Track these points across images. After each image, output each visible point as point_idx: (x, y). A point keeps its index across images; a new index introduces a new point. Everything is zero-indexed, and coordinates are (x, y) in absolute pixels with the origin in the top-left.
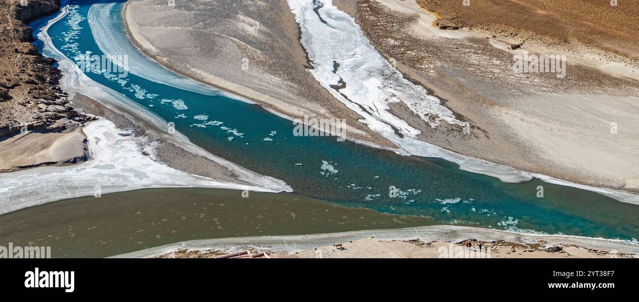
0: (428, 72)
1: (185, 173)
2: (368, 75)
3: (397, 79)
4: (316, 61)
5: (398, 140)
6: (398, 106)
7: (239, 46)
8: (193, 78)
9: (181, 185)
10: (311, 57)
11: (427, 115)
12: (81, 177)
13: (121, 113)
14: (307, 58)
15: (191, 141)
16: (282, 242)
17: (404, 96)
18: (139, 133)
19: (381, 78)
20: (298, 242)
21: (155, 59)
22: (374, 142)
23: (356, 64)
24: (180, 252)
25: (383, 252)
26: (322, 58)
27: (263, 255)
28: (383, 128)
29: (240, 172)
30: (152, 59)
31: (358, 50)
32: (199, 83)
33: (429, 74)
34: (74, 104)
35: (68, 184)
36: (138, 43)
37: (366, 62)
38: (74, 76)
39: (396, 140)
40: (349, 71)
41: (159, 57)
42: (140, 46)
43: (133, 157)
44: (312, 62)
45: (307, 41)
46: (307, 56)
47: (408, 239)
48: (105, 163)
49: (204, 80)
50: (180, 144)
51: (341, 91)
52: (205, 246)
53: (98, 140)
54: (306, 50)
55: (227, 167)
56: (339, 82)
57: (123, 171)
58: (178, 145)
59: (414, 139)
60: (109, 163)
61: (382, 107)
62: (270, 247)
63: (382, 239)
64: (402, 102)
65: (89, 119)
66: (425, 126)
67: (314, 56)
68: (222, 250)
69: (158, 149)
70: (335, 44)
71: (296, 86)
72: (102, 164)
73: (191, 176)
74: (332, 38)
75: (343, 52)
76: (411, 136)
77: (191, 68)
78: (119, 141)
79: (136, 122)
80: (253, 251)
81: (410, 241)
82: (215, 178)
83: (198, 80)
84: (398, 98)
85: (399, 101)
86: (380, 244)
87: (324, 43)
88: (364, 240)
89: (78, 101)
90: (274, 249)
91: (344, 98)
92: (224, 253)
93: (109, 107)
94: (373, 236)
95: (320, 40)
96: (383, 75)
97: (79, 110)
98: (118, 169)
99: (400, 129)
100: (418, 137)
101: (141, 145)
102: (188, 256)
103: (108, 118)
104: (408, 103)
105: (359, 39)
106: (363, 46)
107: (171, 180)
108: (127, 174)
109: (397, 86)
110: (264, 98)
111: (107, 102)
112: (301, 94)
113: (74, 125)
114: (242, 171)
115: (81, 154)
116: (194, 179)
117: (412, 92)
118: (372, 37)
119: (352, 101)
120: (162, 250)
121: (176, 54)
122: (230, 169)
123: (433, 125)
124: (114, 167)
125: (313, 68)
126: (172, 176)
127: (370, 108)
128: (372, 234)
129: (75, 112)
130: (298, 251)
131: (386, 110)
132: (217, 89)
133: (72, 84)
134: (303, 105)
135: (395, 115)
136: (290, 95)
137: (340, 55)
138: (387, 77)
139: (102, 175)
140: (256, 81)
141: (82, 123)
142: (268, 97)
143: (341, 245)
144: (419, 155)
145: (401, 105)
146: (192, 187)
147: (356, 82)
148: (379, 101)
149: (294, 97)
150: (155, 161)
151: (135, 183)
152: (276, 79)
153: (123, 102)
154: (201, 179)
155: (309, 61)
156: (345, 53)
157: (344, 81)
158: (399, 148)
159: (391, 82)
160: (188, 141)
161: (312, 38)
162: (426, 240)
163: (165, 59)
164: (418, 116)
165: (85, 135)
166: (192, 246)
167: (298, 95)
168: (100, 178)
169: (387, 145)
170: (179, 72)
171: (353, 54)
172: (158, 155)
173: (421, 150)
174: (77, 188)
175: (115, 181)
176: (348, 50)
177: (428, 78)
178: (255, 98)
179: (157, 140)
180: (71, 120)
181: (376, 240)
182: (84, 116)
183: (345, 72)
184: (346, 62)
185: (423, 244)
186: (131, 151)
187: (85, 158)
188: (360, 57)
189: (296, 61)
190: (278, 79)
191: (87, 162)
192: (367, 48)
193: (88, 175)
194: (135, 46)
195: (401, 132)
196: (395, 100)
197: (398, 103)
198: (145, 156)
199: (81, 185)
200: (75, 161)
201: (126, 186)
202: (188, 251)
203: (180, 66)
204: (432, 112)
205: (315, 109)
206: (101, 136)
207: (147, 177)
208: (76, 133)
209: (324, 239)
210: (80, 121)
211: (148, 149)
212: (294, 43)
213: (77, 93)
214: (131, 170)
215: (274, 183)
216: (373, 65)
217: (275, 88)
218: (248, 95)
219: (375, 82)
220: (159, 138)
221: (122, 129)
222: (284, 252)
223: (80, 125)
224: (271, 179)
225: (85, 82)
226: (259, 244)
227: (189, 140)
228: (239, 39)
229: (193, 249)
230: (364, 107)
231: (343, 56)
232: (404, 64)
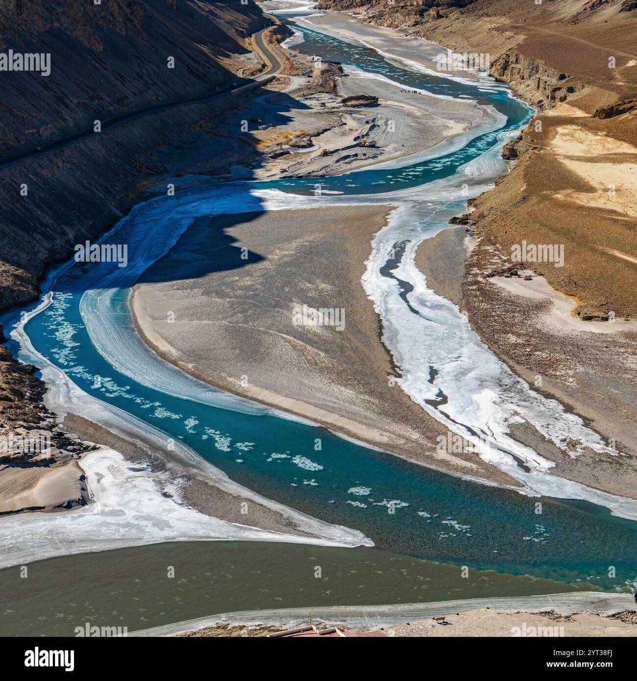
0: (565, 380)
1: (223, 521)
2: (479, 385)
3: (521, 391)
4: (405, 366)
5: (523, 475)
6: (522, 428)
7: (294, 347)
8: (231, 391)
9: (218, 538)
10: (397, 361)
11: (563, 440)
12: (79, 527)
13: (132, 440)
14: (392, 362)
15: (230, 478)
16: (361, 615)
17: (531, 414)
18: (158, 466)
19: (498, 389)
20: (382, 615)
21: (176, 365)
22: (488, 478)
23: (462, 370)
24: (219, 627)
25: (503, 628)
26: (413, 362)
27: (334, 631)
28: (501, 459)
29: (299, 520)
30: (173, 366)
31: (465, 351)
32: (240, 398)
33: (567, 383)
34: (65, 428)
35: (61, 536)
36: (152, 343)
37: (477, 367)
38: (63, 389)
39: (519, 475)
40: (451, 380)
41: (182, 363)
42: (155, 348)
43: (151, 499)
44: (399, 367)
45: (391, 339)
46: (392, 359)
47: (537, 611)
48: (111, 509)
49: (246, 394)
50: (215, 482)
51: (441, 407)
52: (253, 619)
53: (100, 477)
54: (390, 351)
55: (282, 512)
56: (438, 395)
57: (137, 519)
58: (211, 483)
59: (546, 473)
60: (117, 508)
61: (499, 430)
62: (345, 621)
63: (502, 611)
64: (528, 423)
65: (87, 449)
66: (561, 455)
67: (402, 360)
68: (277, 624)
69: (184, 488)
70: (432, 342)
71: (376, 401)
72: (107, 509)
73: (231, 525)
74: (426, 335)
75: (443, 354)
76: (542, 470)
77: (228, 378)
78: (129, 477)
79: (152, 452)
80: (321, 626)
81: (541, 613)
82: (265, 528)
83: (238, 394)
84: (522, 418)
85: (523, 421)
86: (499, 617)
87: (416, 341)
88: (475, 611)
89: (71, 424)
90: (350, 624)
91: (445, 418)
92: (280, 629)
93: (114, 431)
94: (488, 606)
95: (410, 336)
96: (501, 386)
97: (73, 436)
98: (130, 515)
99: (524, 460)
100: (552, 471)
101: (160, 483)
102: (231, 633)
103: (113, 447)
104: (537, 425)
105: (466, 336)
106: (471, 345)
107: (204, 531)
108: (142, 523)
109: (520, 400)
110: (332, 419)
111: (110, 425)
112: (383, 413)
113: (67, 456)
114: (303, 518)
115: (77, 496)
116: (236, 529)
117: (542, 408)
118: (484, 332)
119: (457, 421)
120: (194, 625)
121: (206, 359)
122: (285, 516)
123: (572, 454)
124: (123, 513)
125: (400, 376)
126: (203, 525)
127: (482, 431)
128: (487, 603)
129: (68, 439)
130: (384, 626)
131: (506, 434)
132: (264, 406)
133: (62, 400)
134: (387, 427)
135: (518, 441)
136: (368, 414)
137: (438, 358)
138: (506, 389)
139: (107, 524)
140: (320, 395)
141: (78, 454)
142: (337, 416)
143: (443, 618)
144: (552, 495)
145: (527, 427)
146: (233, 539)
147: (462, 396)
148: (496, 422)
149: (374, 416)
150: (180, 504)
151: (155, 535)
152: (348, 392)
153: (134, 424)
154: (245, 529)
155: (394, 367)
156: (446, 355)
157: (445, 393)
158: (524, 486)
159: (513, 394)
160: (225, 478)
161: (397, 334)
162: (564, 611)
163: (190, 366)
164: (551, 442)
165: (82, 470)
166: (235, 619)
167: (379, 414)
168: (104, 528)
169: (507, 482)
170: (210, 382)
171: (457, 356)
172: (185, 497)
173: (555, 489)
174: (74, 542)
175: (126, 532)
176: (450, 352)
177: (566, 389)
178: (319, 418)
179: (183, 477)
180: (62, 450)
181: (492, 612)
182: (80, 444)
183: (445, 381)
184: (447, 368)
185: (560, 617)
186: (148, 491)
187: (83, 502)
188: (467, 360)
189: (375, 367)
190: (350, 392)
191: (86, 507)
192: (477, 349)
193: (88, 525)
194: (148, 348)
195: (527, 465)
196: (517, 419)
197: (522, 424)
198: (167, 499)
199: (80, 537)
200: (69, 506)
201: (141, 539)
202: (230, 627)
203: (212, 375)
204: (571, 436)
205: (404, 433)
206: (103, 471)
207: (170, 527)
208: (70, 468)
209: (420, 610)
210: (74, 450)
211: (170, 489)
212: (372, 341)
213: (69, 414)
214: (148, 518)
215: (347, 535)
216: (486, 371)
217: (347, 404)
218: (309, 415)
219: (489, 395)
220: (184, 473)
221: (133, 462)
222: (364, 627)
223: (75, 456)
224: (343, 530)
225: (79, 398)
226: (329, 617)
227: (227, 477)
228: (294, 337)
229: (237, 624)
230: (475, 429)
231: (443, 359)
232: (531, 369)
